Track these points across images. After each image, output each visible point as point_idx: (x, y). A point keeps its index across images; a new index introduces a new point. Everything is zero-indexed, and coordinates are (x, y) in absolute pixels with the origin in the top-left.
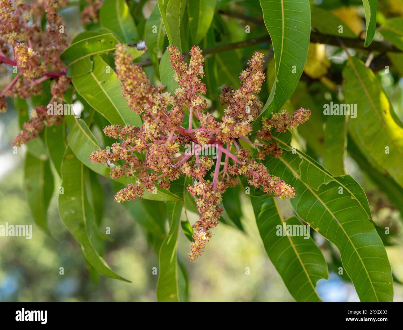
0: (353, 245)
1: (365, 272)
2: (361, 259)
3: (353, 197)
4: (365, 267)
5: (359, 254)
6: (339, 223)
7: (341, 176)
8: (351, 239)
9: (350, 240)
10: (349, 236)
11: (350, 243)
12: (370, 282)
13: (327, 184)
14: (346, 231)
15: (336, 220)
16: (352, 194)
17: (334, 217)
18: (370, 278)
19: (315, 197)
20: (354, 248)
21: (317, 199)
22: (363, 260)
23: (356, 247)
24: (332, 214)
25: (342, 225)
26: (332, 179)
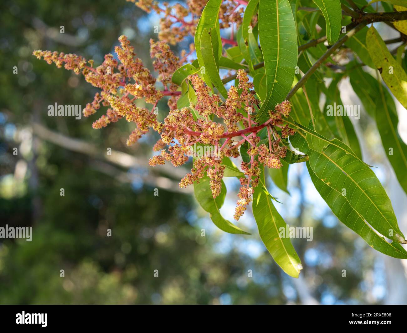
0: (361, 189)
1: (375, 206)
2: (369, 198)
3: (347, 152)
4: (373, 203)
5: (367, 194)
6: (347, 175)
7: (332, 140)
8: (359, 184)
9: (357, 185)
10: (357, 183)
11: (358, 187)
12: (380, 213)
13: (326, 147)
14: (354, 180)
15: (345, 173)
16: (345, 151)
17: (343, 171)
18: (379, 210)
19: (327, 158)
20: (362, 190)
21: (329, 160)
22: (370, 198)
23: (363, 190)
24: (341, 169)
25: (350, 176)
26: (329, 143)
